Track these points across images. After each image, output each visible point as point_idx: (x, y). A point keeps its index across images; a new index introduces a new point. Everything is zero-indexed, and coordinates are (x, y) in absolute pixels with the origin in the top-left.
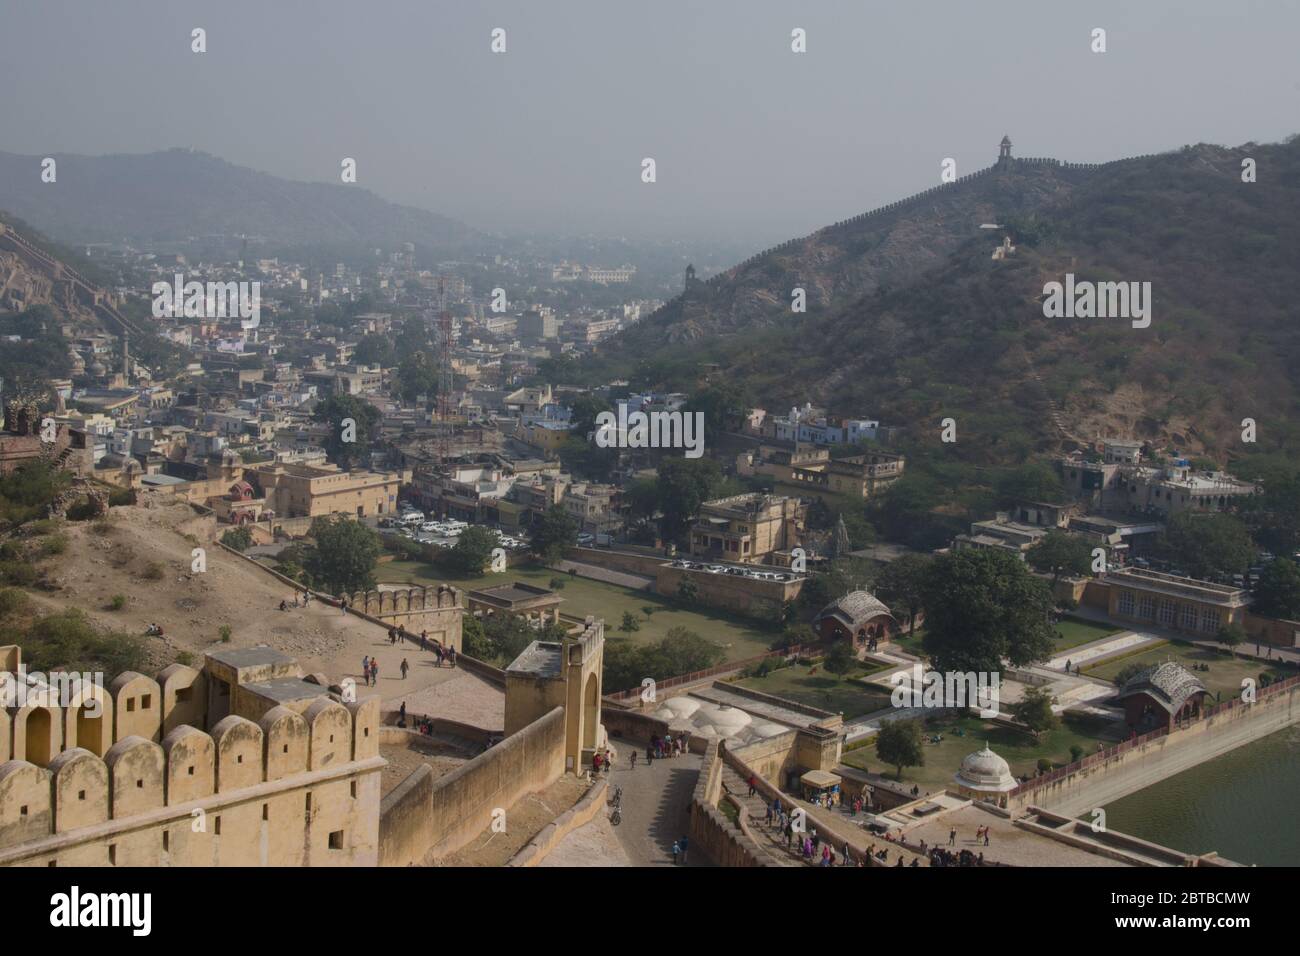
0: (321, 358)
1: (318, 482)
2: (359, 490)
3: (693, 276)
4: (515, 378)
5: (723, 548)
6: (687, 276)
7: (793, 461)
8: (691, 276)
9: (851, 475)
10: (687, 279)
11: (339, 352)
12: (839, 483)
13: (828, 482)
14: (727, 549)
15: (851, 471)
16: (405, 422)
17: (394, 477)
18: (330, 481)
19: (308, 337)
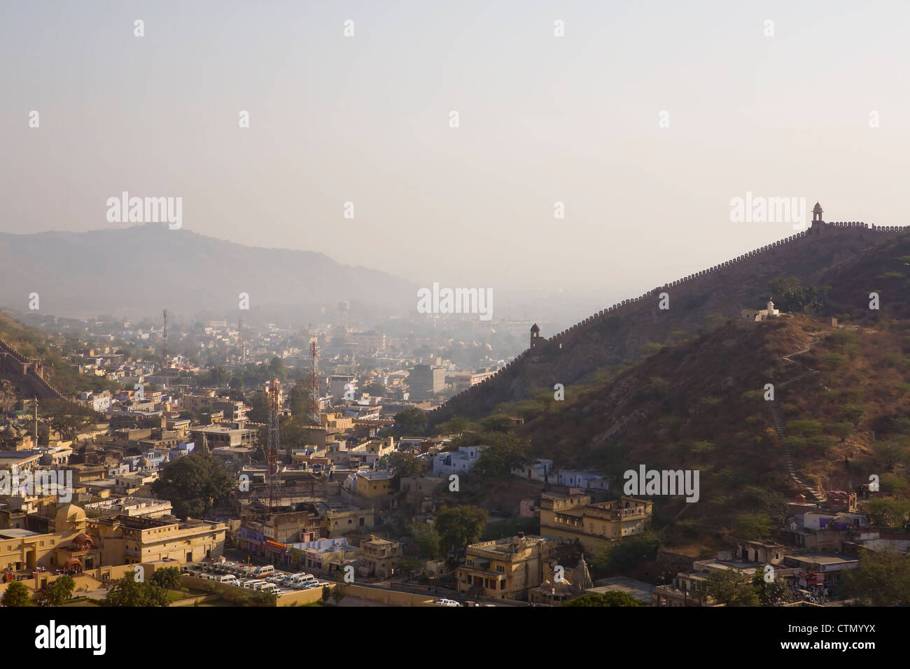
0: (219, 414)
1: (149, 533)
2: (187, 540)
3: (537, 335)
4: (378, 430)
5: (484, 585)
6: (532, 335)
7: (555, 507)
8: (535, 335)
9: (601, 519)
10: (532, 337)
11: (236, 409)
12: (592, 525)
13: (583, 525)
14: (487, 586)
15: (601, 515)
16: (255, 475)
17: (221, 526)
18: (160, 531)
19: (213, 396)
